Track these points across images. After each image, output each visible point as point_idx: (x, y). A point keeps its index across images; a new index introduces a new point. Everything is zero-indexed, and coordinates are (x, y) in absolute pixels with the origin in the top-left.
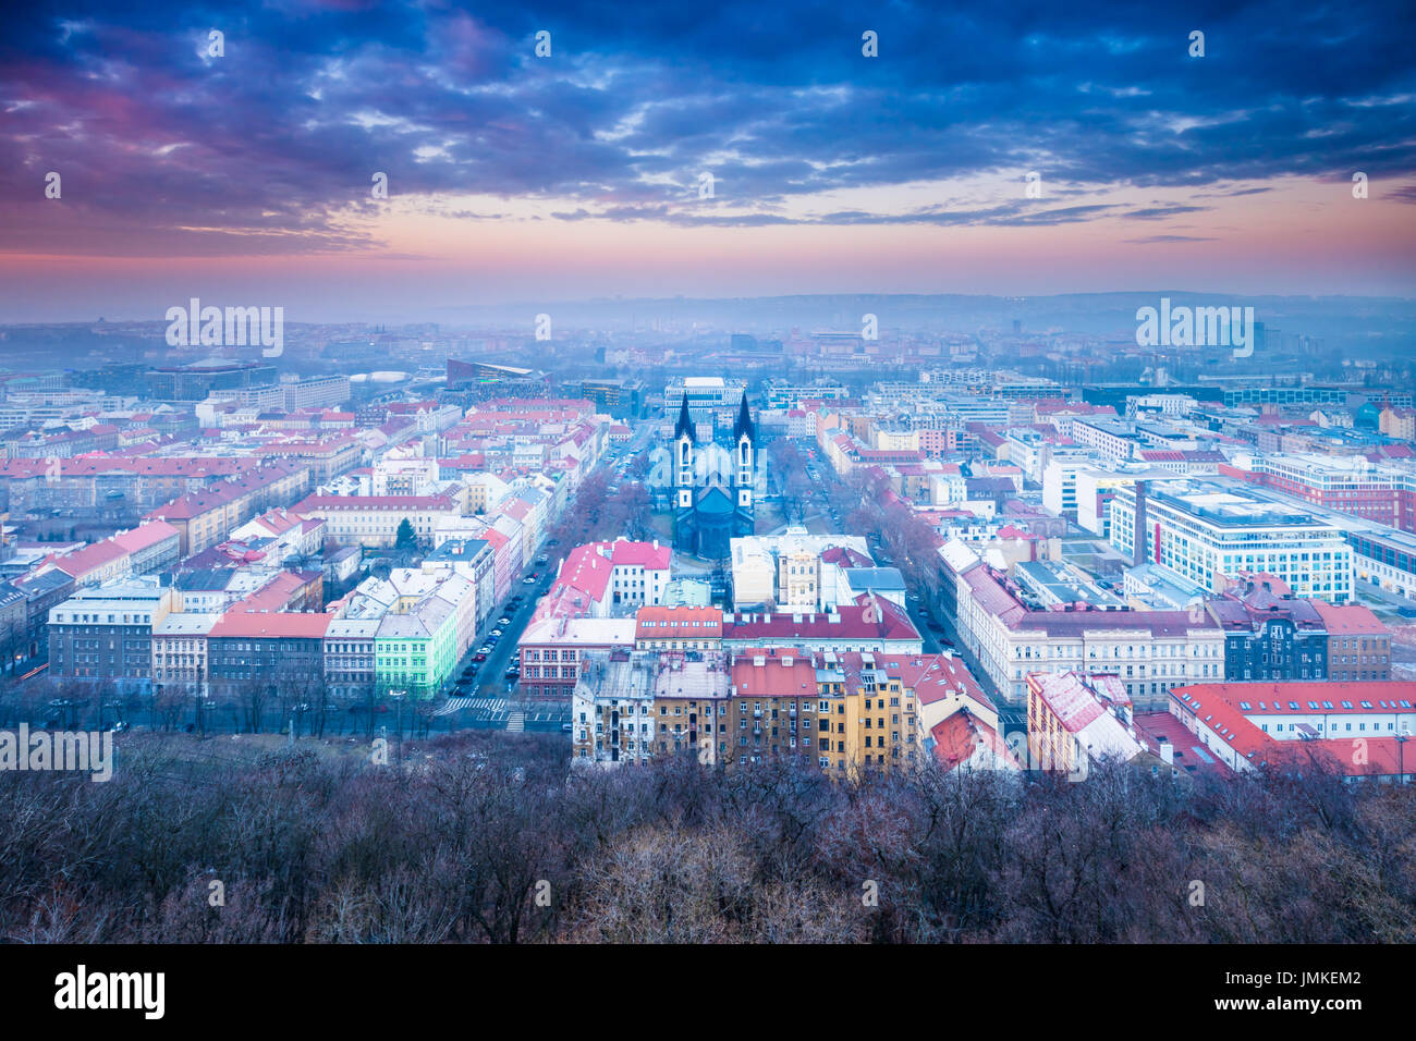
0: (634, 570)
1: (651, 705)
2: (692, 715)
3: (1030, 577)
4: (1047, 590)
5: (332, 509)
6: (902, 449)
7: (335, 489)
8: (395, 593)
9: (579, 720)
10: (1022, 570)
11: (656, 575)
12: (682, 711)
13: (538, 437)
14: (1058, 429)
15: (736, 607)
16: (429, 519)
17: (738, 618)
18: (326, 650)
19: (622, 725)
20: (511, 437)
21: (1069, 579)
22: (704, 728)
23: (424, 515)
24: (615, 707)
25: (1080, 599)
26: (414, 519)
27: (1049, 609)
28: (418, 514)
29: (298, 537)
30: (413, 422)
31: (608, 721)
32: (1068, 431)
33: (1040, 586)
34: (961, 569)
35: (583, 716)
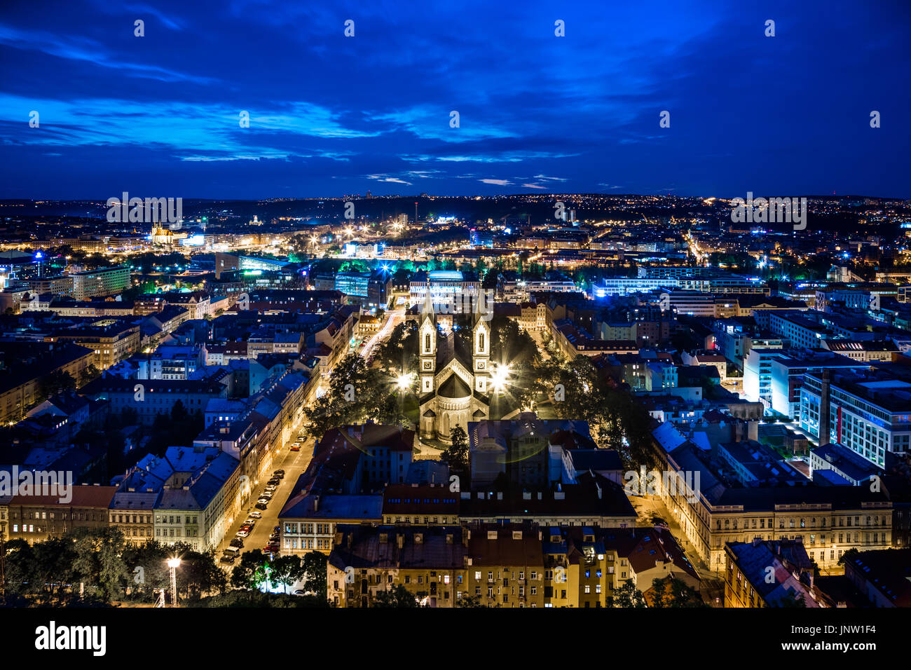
0: (381, 451)
1: (396, 574)
2: (432, 583)
3: (730, 456)
4: (744, 468)
5: (115, 391)
6: (622, 339)
7: (117, 372)
8: (170, 469)
9: (333, 587)
10: (724, 450)
11: (401, 456)
12: (424, 580)
13: (296, 326)
14: (757, 320)
15: (472, 485)
16: (199, 401)
17: (474, 495)
18: (111, 520)
19: (371, 592)
20: (272, 325)
21: (764, 457)
22: (443, 595)
23: (196, 397)
24: (364, 576)
25: (772, 475)
26: (187, 400)
27: (746, 486)
28: (190, 397)
29: (85, 416)
30: (185, 310)
31: (359, 589)
32: (766, 322)
33: (739, 464)
34: (671, 449)
35: (336, 584)
